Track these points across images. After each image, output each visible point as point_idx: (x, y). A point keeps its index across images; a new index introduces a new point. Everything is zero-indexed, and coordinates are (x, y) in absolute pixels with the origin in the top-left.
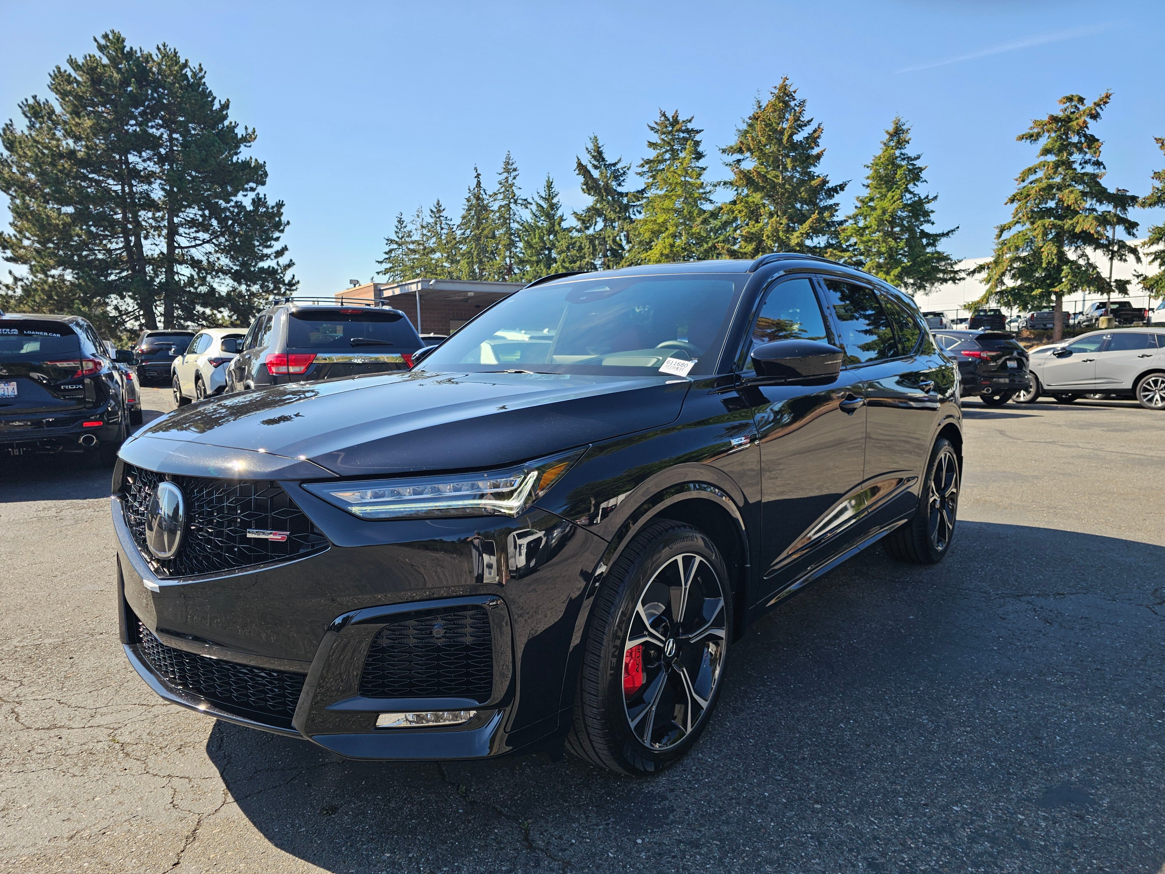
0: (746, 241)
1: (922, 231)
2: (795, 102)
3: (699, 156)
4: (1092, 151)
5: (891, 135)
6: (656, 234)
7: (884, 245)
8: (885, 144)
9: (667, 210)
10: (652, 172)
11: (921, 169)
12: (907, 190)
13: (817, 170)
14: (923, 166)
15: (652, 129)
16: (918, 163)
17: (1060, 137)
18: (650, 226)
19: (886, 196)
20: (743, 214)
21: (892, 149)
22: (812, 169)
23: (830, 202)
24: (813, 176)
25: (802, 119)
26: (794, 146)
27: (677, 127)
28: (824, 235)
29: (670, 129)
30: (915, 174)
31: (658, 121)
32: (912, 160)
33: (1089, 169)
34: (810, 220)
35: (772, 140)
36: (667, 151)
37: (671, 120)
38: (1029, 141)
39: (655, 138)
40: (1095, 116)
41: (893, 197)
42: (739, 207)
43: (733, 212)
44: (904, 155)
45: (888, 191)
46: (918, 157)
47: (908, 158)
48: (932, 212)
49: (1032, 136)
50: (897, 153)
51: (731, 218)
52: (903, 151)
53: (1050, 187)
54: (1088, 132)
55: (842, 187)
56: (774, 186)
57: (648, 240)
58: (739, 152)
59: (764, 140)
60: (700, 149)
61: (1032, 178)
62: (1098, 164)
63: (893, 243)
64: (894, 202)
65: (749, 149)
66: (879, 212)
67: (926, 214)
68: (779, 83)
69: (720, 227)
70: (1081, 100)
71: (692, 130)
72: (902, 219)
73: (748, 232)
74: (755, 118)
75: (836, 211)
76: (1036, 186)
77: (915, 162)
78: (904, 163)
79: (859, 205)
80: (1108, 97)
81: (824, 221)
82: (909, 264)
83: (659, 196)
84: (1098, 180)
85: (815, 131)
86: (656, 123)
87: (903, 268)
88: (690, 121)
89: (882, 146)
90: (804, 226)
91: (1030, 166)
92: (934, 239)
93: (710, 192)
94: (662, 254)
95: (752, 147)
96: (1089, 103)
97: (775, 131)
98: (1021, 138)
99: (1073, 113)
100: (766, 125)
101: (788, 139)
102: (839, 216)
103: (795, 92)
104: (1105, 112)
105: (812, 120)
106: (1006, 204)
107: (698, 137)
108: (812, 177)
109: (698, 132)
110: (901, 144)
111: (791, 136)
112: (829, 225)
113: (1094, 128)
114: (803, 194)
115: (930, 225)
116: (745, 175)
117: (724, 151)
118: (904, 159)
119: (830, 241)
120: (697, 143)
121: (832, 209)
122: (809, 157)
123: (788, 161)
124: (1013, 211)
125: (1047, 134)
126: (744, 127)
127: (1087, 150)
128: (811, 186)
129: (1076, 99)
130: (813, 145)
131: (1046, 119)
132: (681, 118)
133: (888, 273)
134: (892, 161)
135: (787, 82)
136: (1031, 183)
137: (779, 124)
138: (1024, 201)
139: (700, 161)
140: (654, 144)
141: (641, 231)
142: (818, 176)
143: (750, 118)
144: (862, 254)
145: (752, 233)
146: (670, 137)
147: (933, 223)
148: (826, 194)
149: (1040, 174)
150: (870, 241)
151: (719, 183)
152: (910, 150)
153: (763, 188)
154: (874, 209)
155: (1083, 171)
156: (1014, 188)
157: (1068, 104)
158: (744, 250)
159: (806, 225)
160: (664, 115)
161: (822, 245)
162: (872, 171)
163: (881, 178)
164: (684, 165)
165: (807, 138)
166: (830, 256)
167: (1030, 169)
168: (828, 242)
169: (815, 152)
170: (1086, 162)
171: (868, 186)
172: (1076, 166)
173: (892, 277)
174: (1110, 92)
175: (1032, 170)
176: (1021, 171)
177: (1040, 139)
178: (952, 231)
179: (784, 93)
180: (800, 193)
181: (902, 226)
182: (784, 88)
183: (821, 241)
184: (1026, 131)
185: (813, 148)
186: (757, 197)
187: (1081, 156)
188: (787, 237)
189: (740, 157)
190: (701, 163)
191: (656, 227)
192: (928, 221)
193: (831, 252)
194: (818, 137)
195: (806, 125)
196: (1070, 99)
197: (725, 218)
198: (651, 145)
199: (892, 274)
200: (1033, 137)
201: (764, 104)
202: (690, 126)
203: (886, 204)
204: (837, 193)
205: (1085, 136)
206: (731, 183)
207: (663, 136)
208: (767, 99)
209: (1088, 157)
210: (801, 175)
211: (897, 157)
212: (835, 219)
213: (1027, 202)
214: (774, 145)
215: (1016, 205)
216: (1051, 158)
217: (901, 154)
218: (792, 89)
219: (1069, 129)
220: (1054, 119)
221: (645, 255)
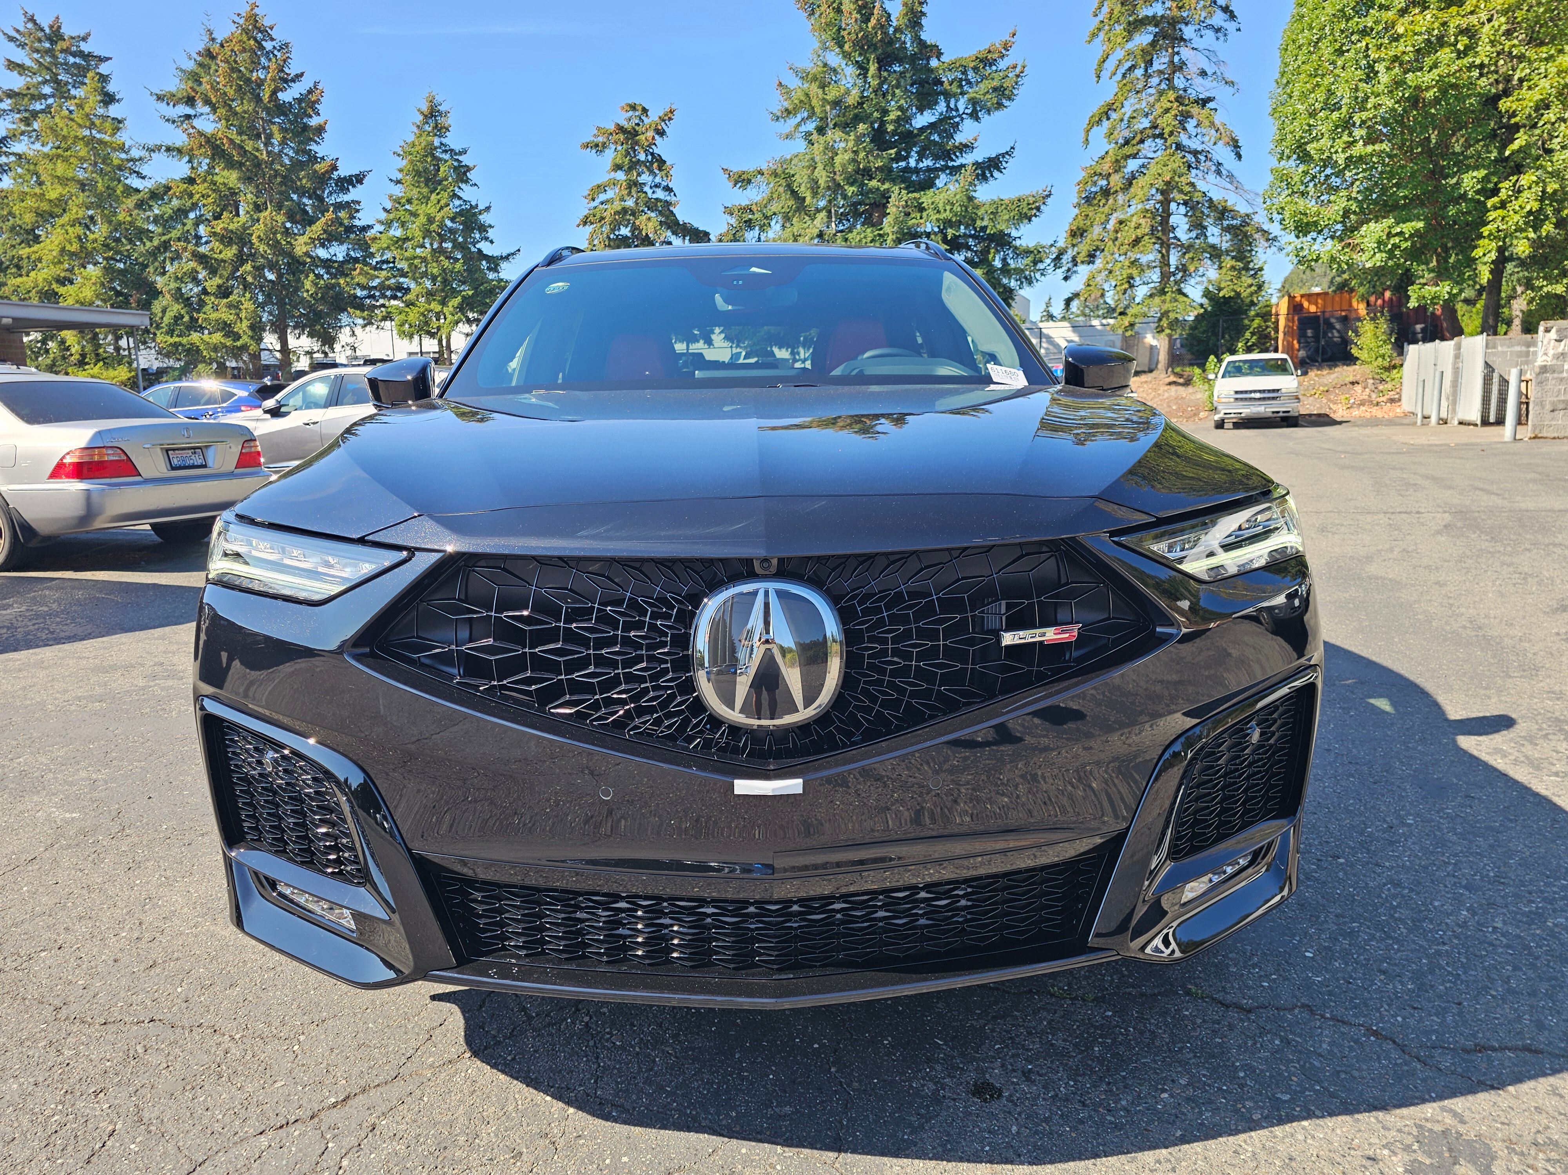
0: (221, 241)
1: (480, 251)
2: (274, 43)
3: (109, 99)
4: (663, 173)
5: (426, 116)
6: (45, 217)
7: (435, 264)
8: (418, 127)
9: (63, 181)
10: (19, 112)
11: (468, 169)
12: (455, 196)
13: (319, 149)
14: (471, 165)
15: (11, 39)
16: (465, 160)
17: (628, 153)
18: (30, 202)
19: (429, 199)
20: (210, 200)
21: (428, 135)
22: (313, 147)
23: (346, 198)
24: (316, 158)
25: (286, 70)
26: (281, 109)
27: (61, 45)
28: (342, 243)
29: (47, 45)
30: (462, 174)
31: (22, 29)
32: (456, 154)
33: (660, 194)
34: (323, 220)
35: (245, 94)
36: (45, 82)
37: (48, 31)
38: (594, 151)
39: (21, 56)
40: (661, 133)
41: (439, 201)
42: (200, 188)
43: (191, 196)
44: (445, 146)
45: (432, 192)
46: (464, 152)
47: (452, 150)
48: (490, 226)
49: (597, 145)
50: (437, 142)
51: (189, 204)
52: (444, 140)
53: (624, 211)
54: (656, 151)
55: (359, 179)
56: (258, 164)
57: (29, 227)
58: (187, 103)
59: (231, 92)
60: (111, 88)
61: (602, 197)
62: (668, 189)
63: (446, 263)
64: (442, 208)
65: (207, 102)
66: (422, 219)
67: (483, 228)
68: (245, 10)
69: (171, 217)
70: (645, 111)
71: (90, 55)
72: (452, 231)
73: (225, 229)
74: (210, 55)
75: (358, 211)
76: (611, 209)
77: (460, 158)
78: (446, 157)
79: (389, 206)
80: (672, 112)
81: (341, 224)
82: (470, 293)
83: (46, 156)
84: (671, 208)
85: (310, 92)
86: (18, 31)
87: (463, 297)
88: (84, 39)
89: (415, 130)
90: (314, 227)
91: (599, 182)
92: (494, 262)
93: (141, 159)
94: (63, 250)
95: (214, 100)
96: (653, 117)
97: (248, 81)
98: (586, 146)
99: (638, 125)
100: (233, 70)
101: (271, 96)
102: (362, 219)
103: (271, 28)
104: (670, 129)
105: (302, 74)
106: (578, 226)
107: (104, 69)
108: (314, 159)
109: (102, 60)
110: (440, 130)
111: (274, 93)
112: (349, 229)
113: (662, 148)
114: (304, 181)
115: (488, 243)
116: (208, 141)
117: (160, 98)
118: (446, 151)
119: (352, 253)
120: (104, 79)
121: (351, 207)
122: (306, 127)
123: (275, 129)
124: (587, 236)
125: (613, 147)
126: (190, 66)
127: (657, 172)
128: (315, 171)
129: (640, 108)
130: (310, 111)
131: (612, 127)
132: (67, 31)
133: (443, 303)
134: (430, 150)
135: (256, 10)
136: (602, 203)
137: (252, 72)
138: (599, 225)
139: (111, 107)
140: (19, 65)
141: (16, 209)
142: (323, 158)
143: (199, 53)
144: (404, 275)
145: (232, 231)
146: (48, 59)
147: (492, 242)
148: (336, 185)
149: (610, 194)
150: (415, 258)
151: (158, 148)
152: (453, 140)
153: (241, 164)
154: (415, 215)
155: (655, 196)
156: (584, 208)
157: (631, 113)
158: (221, 256)
159: (317, 229)
160: (32, 19)
161: (340, 258)
162: (405, 162)
163: (418, 173)
164: (87, 109)
165: (299, 101)
166: (360, 274)
167: (599, 186)
168: (348, 255)
169: (314, 122)
170: (657, 186)
171: (398, 182)
172: (647, 189)
173: (451, 309)
174: (673, 107)
175: (601, 188)
176: (590, 187)
177: (607, 151)
178: (513, 254)
179: (255, 26)
180: (300, 180)
181: (454, 241)
182: (253, 19)
183: (339, 252)
184: (589, 138)
185: (311, 117)
186: (231, 178)
187: (651, 178)
188: (289, 243)
189: (189, 111)
190: (114, 111)
191: (45, 206)
192: (487, 239)
193: (361, 269)
194: (317, 101)
195: (293, 81)
196: (633, 107)
197: (175, 203)
198: (12, 65)
199: (450, 304)
200: (599, 148)
201: (220, 37)
202: (85, 47)
203: (431, 209)
204: (354, 186)
205: (652, 154)
206: (179, 151)
207: (36, 56)
208: (225, 30)
209: (658, 180)
210: (297, 153)
211: (436, 148)
212: (357, 223)
213: (602, 226)
214: (249, 102)
215: (589, 229)
216: (621, 176)
217: (442, 144)
218: (267, 22)
219: (637, 143)
220: (621, 129)
221: (27, 250)
